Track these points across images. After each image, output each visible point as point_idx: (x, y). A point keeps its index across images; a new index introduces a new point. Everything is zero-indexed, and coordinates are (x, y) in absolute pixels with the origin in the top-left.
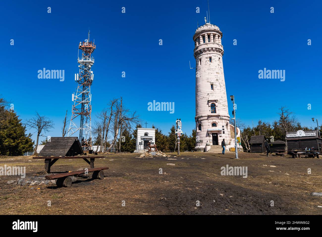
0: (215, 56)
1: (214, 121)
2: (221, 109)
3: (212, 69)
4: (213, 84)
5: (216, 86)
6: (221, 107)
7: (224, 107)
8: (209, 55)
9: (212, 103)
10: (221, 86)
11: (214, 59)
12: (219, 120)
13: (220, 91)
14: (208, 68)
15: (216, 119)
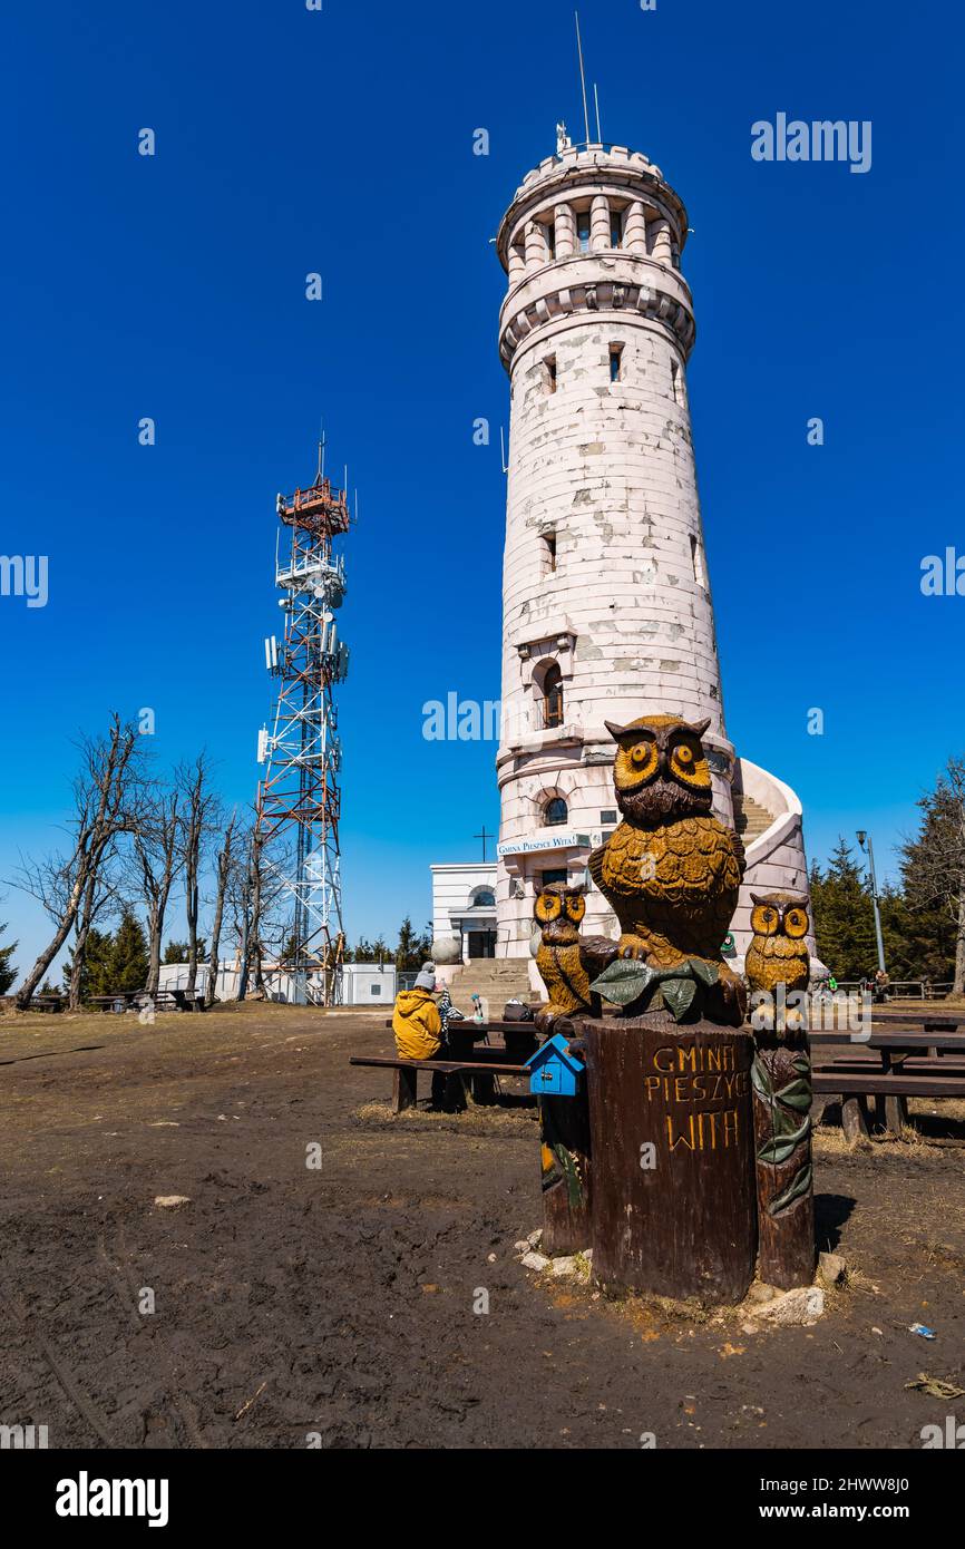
0: (579, 342)
1: (548, 780)
2: (602, 692)
3: (555, 432)
4: (554, 533)
5: (571, 543)
6: (599, 679)
7: (632, 677)
8: (543, 351)
9: (538, 659)
10: (609, 534)
11: (569, 364)
12: (580, 776)
13: (600, 565)
14: (531, 437)
15: (560, 768)
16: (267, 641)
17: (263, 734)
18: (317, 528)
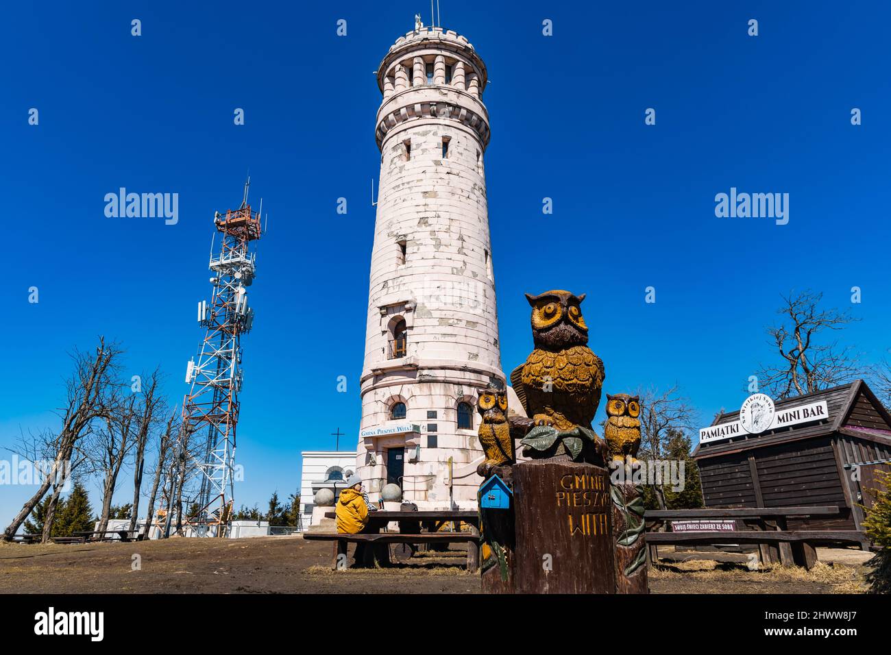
0: (425, 134)
1: (395, 391)
2: (431, 338)
3: (408, 183)
4: (406, 241)
5: (416, 248)
6: (430, 330)
7: (449, 330)
8: (403, 136)
9: (392, 316)
10: (438, 244)
11: (419, 145)
12: (415, 389)
13: (432, 262)
14: (394, 185)
15: (403, 384)
16: (200, 304)
17: (191, 364)
18: (239, 234)
